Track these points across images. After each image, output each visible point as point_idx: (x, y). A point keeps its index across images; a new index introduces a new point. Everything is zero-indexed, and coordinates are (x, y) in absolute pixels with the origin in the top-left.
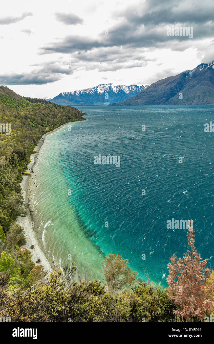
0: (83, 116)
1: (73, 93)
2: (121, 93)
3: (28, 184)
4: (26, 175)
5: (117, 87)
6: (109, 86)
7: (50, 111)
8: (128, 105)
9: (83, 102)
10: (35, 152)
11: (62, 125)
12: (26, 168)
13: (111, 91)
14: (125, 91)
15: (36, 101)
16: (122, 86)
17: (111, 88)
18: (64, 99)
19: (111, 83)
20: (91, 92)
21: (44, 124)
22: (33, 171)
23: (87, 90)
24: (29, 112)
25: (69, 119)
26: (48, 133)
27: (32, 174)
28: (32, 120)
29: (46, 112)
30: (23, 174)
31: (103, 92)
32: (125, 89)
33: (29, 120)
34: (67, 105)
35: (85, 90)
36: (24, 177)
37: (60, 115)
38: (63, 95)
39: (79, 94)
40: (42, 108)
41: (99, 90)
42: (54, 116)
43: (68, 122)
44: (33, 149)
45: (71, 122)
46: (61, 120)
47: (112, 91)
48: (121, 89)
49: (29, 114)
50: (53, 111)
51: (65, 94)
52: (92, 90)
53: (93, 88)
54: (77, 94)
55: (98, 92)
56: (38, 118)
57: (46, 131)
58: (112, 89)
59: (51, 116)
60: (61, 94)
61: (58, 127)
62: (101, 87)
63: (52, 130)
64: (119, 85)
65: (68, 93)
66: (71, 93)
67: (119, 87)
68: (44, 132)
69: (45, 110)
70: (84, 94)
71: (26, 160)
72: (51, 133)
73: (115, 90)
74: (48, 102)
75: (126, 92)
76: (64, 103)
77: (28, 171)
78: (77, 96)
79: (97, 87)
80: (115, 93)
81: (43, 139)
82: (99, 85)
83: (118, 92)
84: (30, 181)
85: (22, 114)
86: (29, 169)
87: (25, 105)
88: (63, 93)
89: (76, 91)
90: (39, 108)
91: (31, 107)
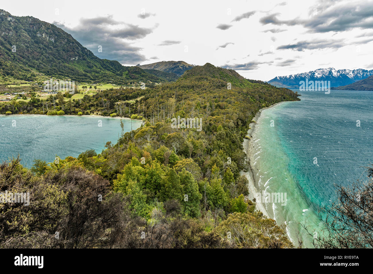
0: (298, 97)
1: (288, 77)
2: (343, 77)
3: (248, 146)
4: (247, 138)
5: (338, 71)
6: (330, 70)
7: (267, 90)
8: (350, 90)
9: (297, 85)
10: (253, 122)
11: (277, 103)
12: (246, 134)
13: (330, 75)
14: (348, 76)
15: (256, 82)
16: (345, 70)
17: (330, 72)
18: (279, 82)
19: (332, 67)
20: (307, 76)
21: (261, 101)
22: (252, 137)
23: (304, 74)
24: (250, 90)
25: (284, 98)
26: (264, 108)
27: (251, 139)
28: (251, 97)
29: (264, 91)
30: (244, 137)
31: (320, 76)
32: (348, 74)
33: (249, 96)
34: (281, 87)
35: (301, 74)
36: (245, 140)
37: (276, 94)
38: (278, 78)
39: (294, 77)
40: (260, 87)
41: (316, 74)
42: (270, 95)
43: (283, 101)
44: (252, 120)
45: (286, 101)
46: (277, 98)
47: (332, 76)
48: (343, 74)
49: (250, 92)
50: (270, 91)
51: (280, 78)
52: (309, 74)
53: (310, 72)
54: (292, 77)
55: (315, 77)
56: (257, 96)
57: (263, 106)
58: (332, 74)
59: (268, 94)
60: (276, 77)
61: (273, 105)
62: (319, 72)
63: (267, 106)
64: (341, 69)
65: (284, 77)
66: (286, 77)
67: (341, 72)
68: (261, 107)
69: (262, 89)
70: (299, 77)
71: (246, 127)
72: (266, 108)
73: (335, 74)
74: (266, 83)
75: (350, 77)
76: (279, 85)
77: (248, 136)
78: (292, 80)
79: (315, 71)
80: (335, 77)
81: (260, 112)
82: (317, 70)
83: (339, 77)
84: (249, 144)
85: (245, 91)
86: (248, 134)
87: (246, 85)
88: (279, 77)
89: (291, 75)
90: (258, 88)
91: (250, 87)
